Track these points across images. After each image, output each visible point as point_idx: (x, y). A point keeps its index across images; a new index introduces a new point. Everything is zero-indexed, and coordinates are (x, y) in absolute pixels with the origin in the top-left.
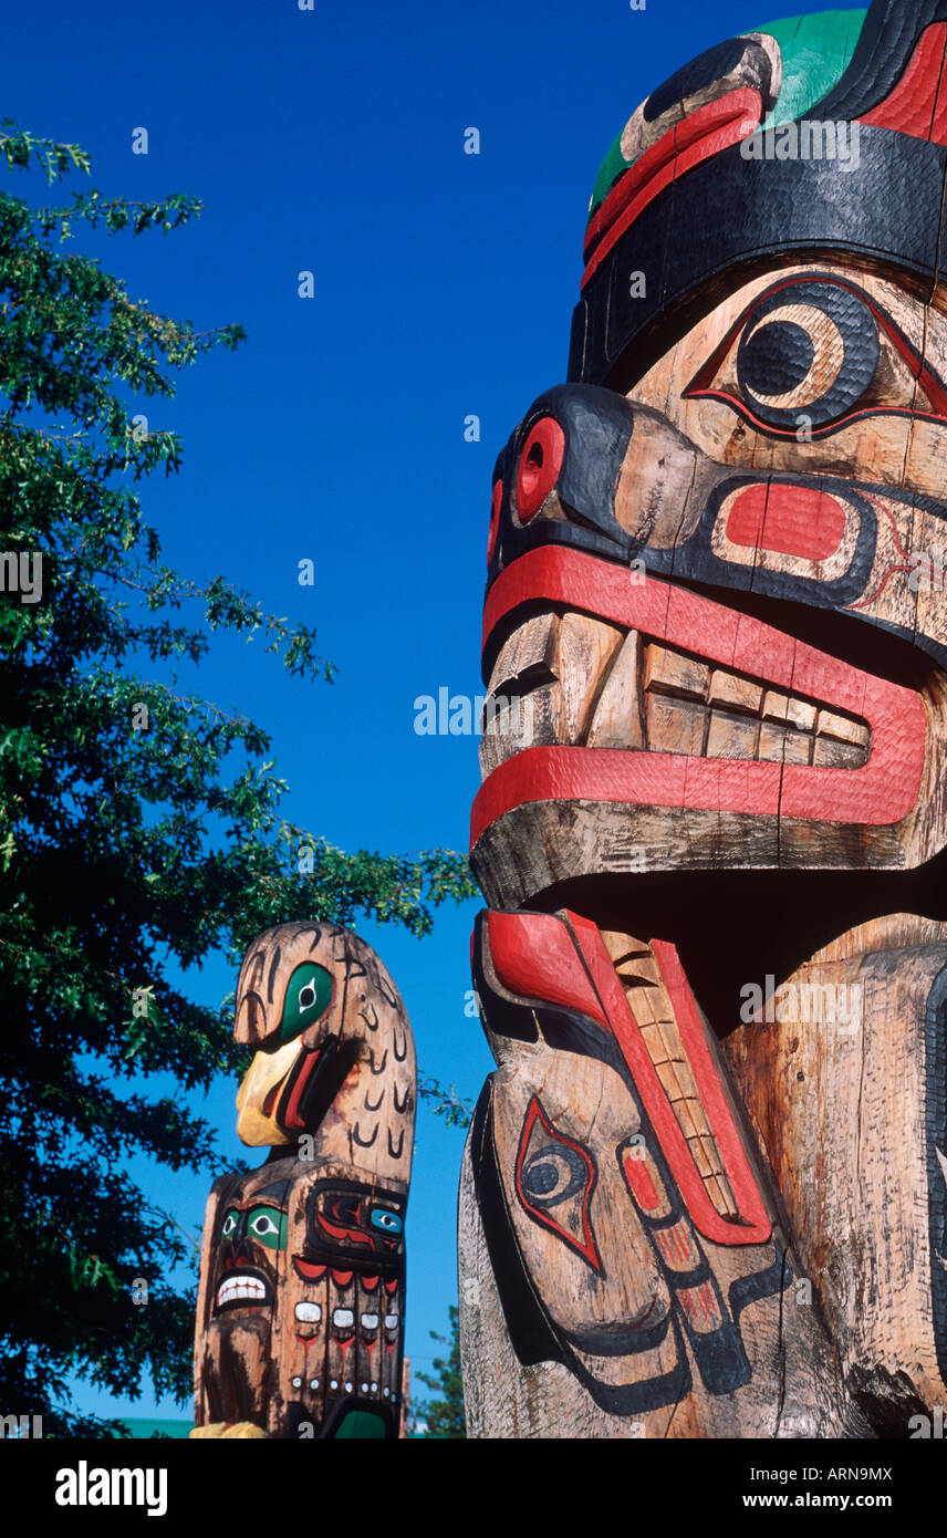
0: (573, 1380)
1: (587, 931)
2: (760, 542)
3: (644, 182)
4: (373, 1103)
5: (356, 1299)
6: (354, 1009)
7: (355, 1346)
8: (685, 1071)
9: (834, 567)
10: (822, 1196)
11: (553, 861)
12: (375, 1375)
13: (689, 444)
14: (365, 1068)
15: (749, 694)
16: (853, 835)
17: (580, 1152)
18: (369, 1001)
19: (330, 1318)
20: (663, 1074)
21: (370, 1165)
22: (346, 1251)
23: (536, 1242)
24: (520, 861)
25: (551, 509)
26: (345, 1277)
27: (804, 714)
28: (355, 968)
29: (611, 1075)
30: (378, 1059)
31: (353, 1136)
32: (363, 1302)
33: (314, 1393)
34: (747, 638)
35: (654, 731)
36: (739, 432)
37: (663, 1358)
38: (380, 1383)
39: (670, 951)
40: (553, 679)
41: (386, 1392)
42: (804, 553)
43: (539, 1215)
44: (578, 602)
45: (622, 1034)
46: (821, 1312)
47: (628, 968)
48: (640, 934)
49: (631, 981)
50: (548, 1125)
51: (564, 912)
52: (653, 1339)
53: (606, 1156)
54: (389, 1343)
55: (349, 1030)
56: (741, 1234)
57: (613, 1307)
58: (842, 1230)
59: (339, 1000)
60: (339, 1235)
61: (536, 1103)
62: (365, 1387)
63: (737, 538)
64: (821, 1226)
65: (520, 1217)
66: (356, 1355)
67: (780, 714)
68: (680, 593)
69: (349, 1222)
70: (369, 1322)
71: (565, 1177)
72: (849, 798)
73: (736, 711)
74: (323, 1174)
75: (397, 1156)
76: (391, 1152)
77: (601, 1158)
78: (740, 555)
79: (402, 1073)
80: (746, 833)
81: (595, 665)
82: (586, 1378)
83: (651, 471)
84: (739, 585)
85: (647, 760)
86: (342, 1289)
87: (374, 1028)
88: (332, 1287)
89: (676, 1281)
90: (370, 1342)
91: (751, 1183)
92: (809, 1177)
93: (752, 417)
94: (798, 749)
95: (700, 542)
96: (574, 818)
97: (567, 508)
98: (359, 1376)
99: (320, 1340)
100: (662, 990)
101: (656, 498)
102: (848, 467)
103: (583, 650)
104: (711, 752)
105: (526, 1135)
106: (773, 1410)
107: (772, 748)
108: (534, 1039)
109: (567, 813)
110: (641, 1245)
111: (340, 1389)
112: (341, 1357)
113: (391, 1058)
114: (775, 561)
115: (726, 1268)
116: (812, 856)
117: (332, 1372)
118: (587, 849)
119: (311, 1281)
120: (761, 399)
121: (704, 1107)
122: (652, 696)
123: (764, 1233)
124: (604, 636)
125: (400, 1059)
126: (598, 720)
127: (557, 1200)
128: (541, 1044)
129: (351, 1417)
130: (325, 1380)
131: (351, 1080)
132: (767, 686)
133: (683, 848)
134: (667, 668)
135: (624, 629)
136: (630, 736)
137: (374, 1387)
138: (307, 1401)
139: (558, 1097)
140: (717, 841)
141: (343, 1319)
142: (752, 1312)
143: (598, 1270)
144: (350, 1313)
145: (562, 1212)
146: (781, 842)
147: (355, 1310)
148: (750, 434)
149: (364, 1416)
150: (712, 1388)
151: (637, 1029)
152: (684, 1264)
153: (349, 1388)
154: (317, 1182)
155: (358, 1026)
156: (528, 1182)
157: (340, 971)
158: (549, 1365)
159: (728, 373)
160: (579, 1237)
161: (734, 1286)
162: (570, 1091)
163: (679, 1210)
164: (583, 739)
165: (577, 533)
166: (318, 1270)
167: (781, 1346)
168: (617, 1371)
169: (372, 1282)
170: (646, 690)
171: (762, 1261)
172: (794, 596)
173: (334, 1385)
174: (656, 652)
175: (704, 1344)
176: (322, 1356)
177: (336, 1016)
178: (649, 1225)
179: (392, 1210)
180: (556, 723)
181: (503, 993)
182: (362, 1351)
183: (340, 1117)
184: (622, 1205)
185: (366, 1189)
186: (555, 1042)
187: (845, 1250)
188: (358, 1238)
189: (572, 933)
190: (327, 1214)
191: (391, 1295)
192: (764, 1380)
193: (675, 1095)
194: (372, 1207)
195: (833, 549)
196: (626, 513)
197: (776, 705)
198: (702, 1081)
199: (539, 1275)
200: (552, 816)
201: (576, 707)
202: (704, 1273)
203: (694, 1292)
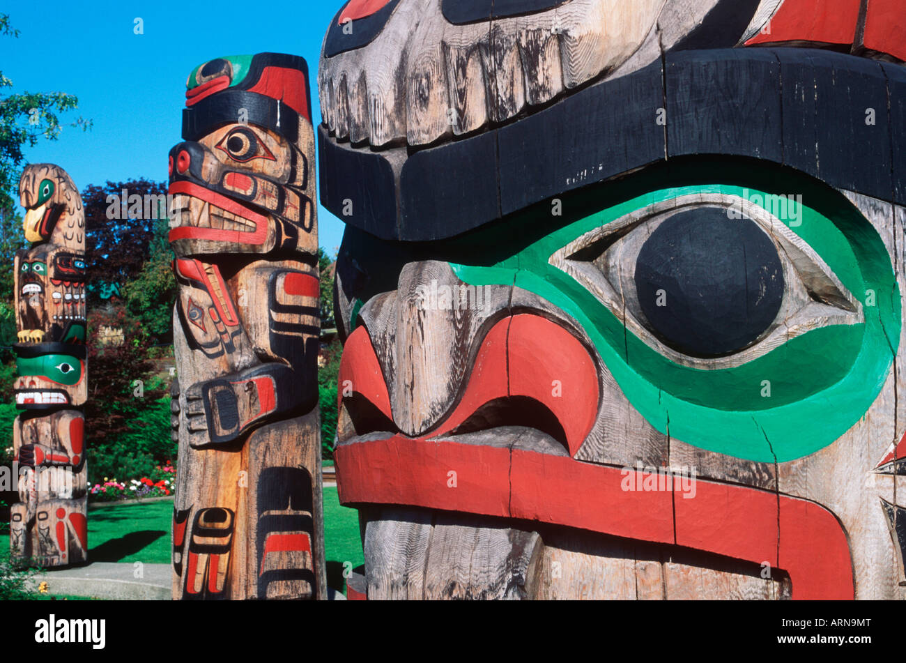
0: (202, 353)
1: (199, 263)
2: (233, 185)
3: (203, 91)
4: (71, 225)
5: (72, 290)
6: (62, 194)
7: (72, 305)
8: (220, 292)
9: (249, 193)
10: (248, 315)
11: (192, 250)
12: (79, 313)
13: (216, 159)
14: (67, 213)
15: (232, 216)
16: (253, 246)
17: (201, 309)
18: (67, 190)
19: (64, 297)
20: (216, 293)
21: (72, 246)
22: (67, 276)
23: (192, 327)
24: (184, 248)
25: (187, 173)
26: (68, 283)
27: (243, 221)
28: (61, 180)
29: (206, 294)
30: (72, 210)
31: (65, 237)
32: (74, 292)
33: (60, 320)
34: (232, 205)
35: (213, 224)
36: (228, 159)
37: (219, 348)
38: (81, 316)
39: (216, 266)
40: (190, 211)
41: (83, 318)
42: (242, 189)
43: (193, 322)
44: (195, 195)
45: (207, 285)
46: (248, 337)
47: (208, 271)
48: (210, 263)
49: (208, 274)
50: (194, 305)
51: (194, 260)
52: (217, 345)
53: (206, 310)
54: (83, 303)
55: (61, 202)
56: (233, 324)
57: (209, 339)
58: (252, 322)
59: (57, 191)
60: (65, 270)
61: (190, 299)
62: (76, 317)
63: (229, 184)
64: (248, 321)
65: (189, 322)
66: (73, 308)
67: (238, 221)
68: (216, 194)
69: (67, 266)
70: (76, 297)
71: (198, 314)
72: (251, 239)
73: (229, 220)
74: (58, 251)
75: (80, 242)
76: (79, 241)
77: (205, 310)
78: (229, 188)
79: (80, 214)
80: (232, 246)
81: (199, 210)
82: (205, 353)
83: (209, 165)
84: (230, 194)
85: (212, 231)
86: (67, 287)
87: (69, 200)
88: (64, 287)
89: (221, 334)
90: (77, 303)
91: (235, 315)
92: (245, 311)
93: (230, 155)
94: (242, 228)
95: (221, 184)
96: (196, 243)
97: (191, 173)
98: (74, 314)
99: (61, 304)
100: (215, 275)
101: (210, 172)
102: (251, 169)
103: (196, 206)
104: (225, 228)
105: (189, 306)
106: (240, 356)
107: (237, 228)
108: (189, 285)
109: (195, 241)
110: (214, 327)
111: (69, 319)
112: (68, 308)
113: (76, 210)
114: (237, 190)
115: (230, 330)
116: (245, 250)
117: (66, 313)
118: (199, 248)
119: (57, 286)
120: (232, 153)
121: (225, 299)
122: (212, 216)
123: (237, 323)
124: (201, 203)
125: (79, 210)
126: (201, 222)
127: (197, 319)
128: (191, 286)
129: (73, 327)
130: (64, 316)
131: (62, 217)
132: (235, 215)
133: (219, 249)
134: (215, 211)
135: (205, 202)
136: (207, 225)
137: (79, 317)
138: (58, 323)
139: (195, 298)
140: (226, 247)
141: (68, 297)
142: (235, 338)
143: (206, 332)
144: (70, 295)
145: (198, 321)
146: (239, 248)
147: (72, 293)
148: (230, 160)
149: (77, 326)
150: (229, 353)
151: (210, 284)
152: (222, 330)
153: (71, 318)
154: (57, 254)
155: (63, 200)
156: (190, 316)
157: (56, 181)
158: (197, 350)
159: (225, 144)
160: (202, 326)
161: (232, 334)
162: (197, 296)
163: (221, 320)
164: (197, 226)
165: (194, 180)
166: (58, 282)
167: (241, 344)
168: (211, 351)
169: (76, 285)
170: (210, 215)
171: (237, 328)
172: (240, 198)
173: (67, 317)
174: (212, 207)
175: (226, 345)
176: (62, 309)
177: (56, 197)
178: (215, 323)
179: (81, 261)
180: (191, 221)
181: (182, 276)
182: (75, 306)
183: (59, 230)
184: (210, 319)
185: (72, 255)
186: (193, 286)
187: (253, 326)
188: (71, 271)
189: (196, 264)
190: (61, 264)
191: (82, 288)
192: (238, 351)
193: (218, 297)
194: (75, 261)
195: (248, 188)
196: (204, 176)
197: (237, 219)
198: (224, 294)
199: (194, 334)
200: (192, 242)
201: (196, 219)
202: (226, 332)
203: (224, 336)
